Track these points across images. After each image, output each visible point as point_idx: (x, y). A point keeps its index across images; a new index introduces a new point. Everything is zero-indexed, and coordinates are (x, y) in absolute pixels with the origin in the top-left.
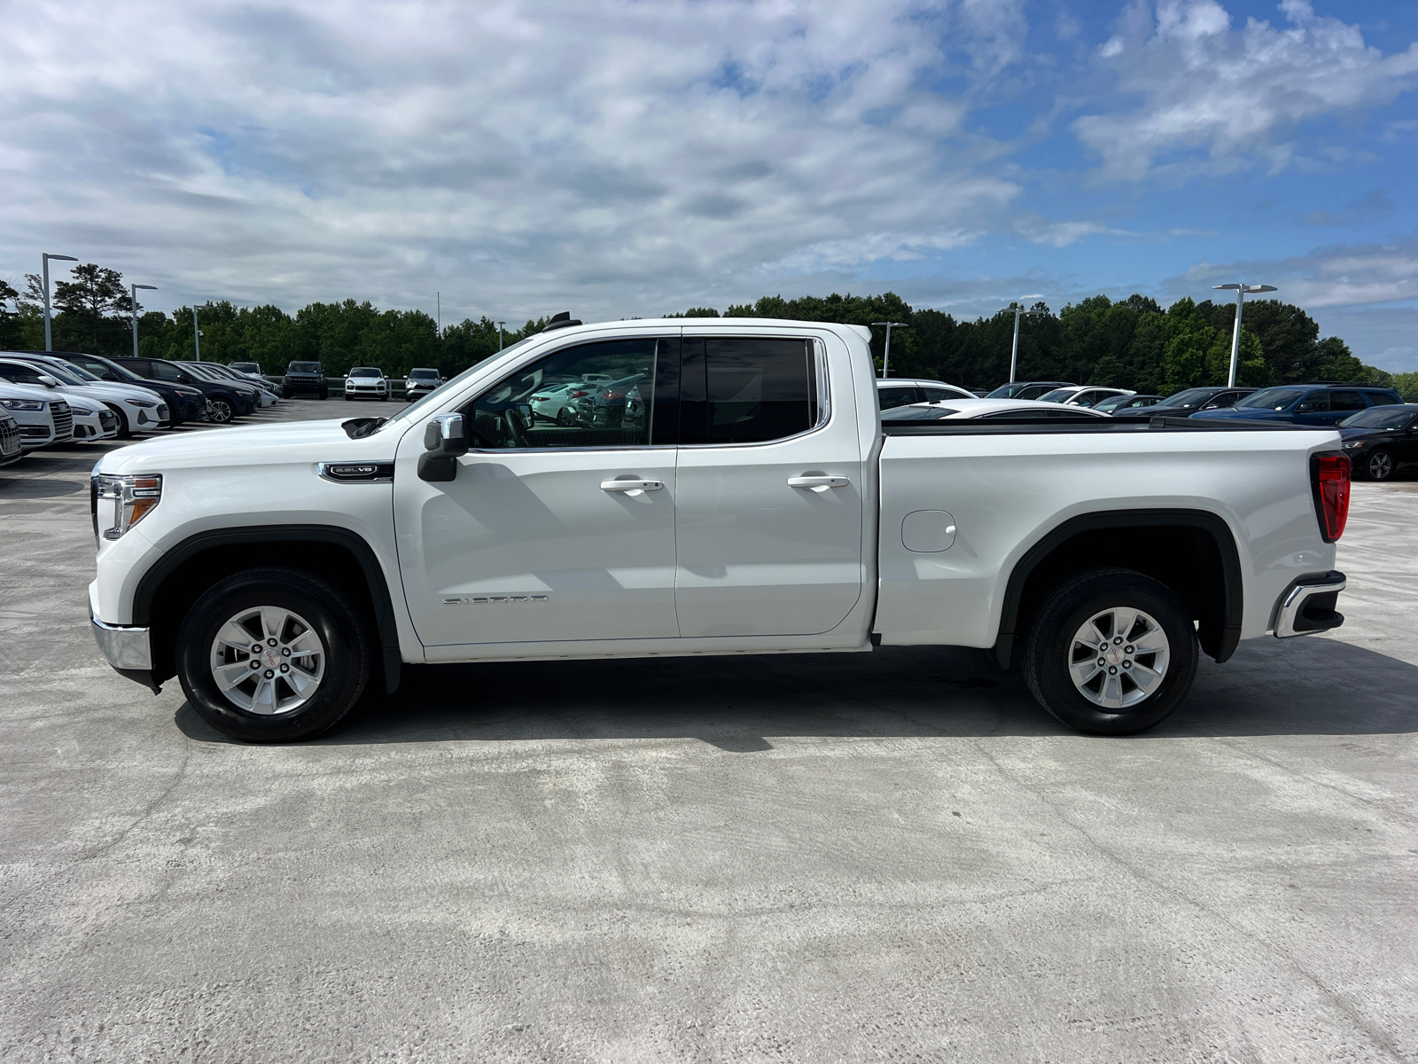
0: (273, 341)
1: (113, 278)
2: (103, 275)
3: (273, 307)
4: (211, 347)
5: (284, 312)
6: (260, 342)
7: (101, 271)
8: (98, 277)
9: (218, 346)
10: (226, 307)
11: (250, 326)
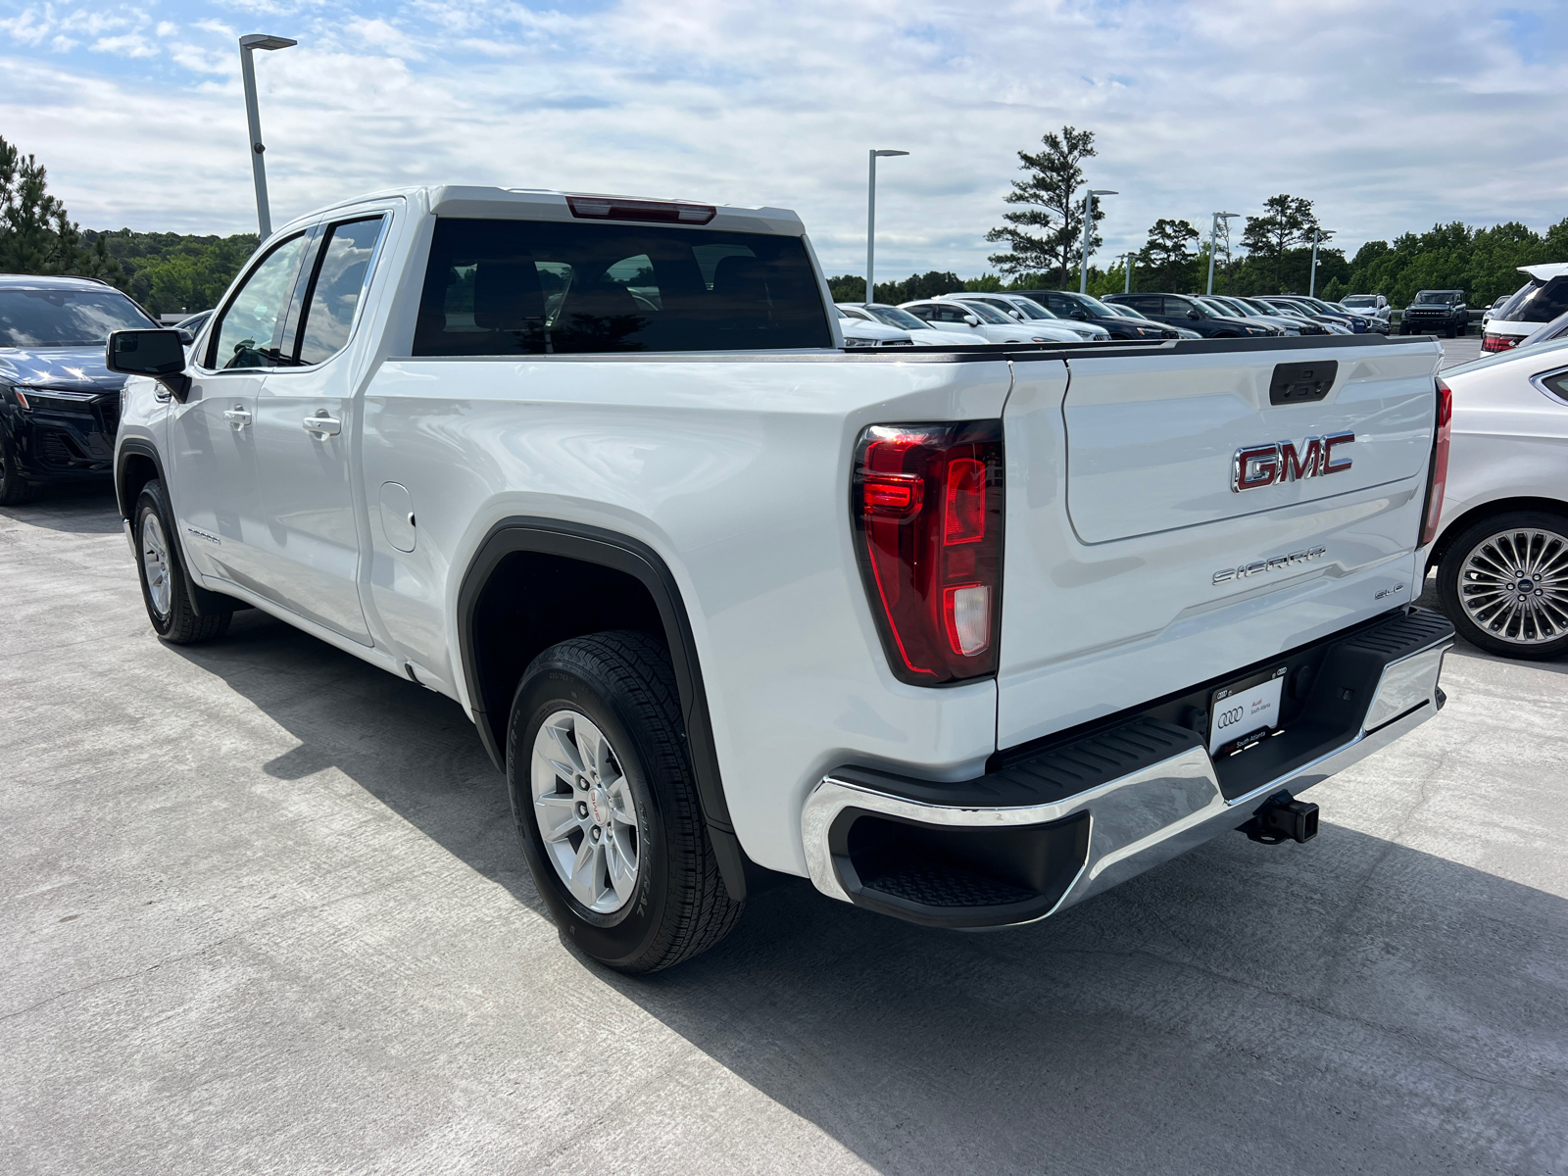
0: (1505, 267)
1: (1303, 207)
2: (1294, 205)
3: (1517, 224)
4: (1428, 278)
5: (1532, 230)
6: (1488, 269)
7: (1292, 201)
8: (1289, 207)
9: (1437, 277)
10: (1457, 230)
11: (1480, 250)
